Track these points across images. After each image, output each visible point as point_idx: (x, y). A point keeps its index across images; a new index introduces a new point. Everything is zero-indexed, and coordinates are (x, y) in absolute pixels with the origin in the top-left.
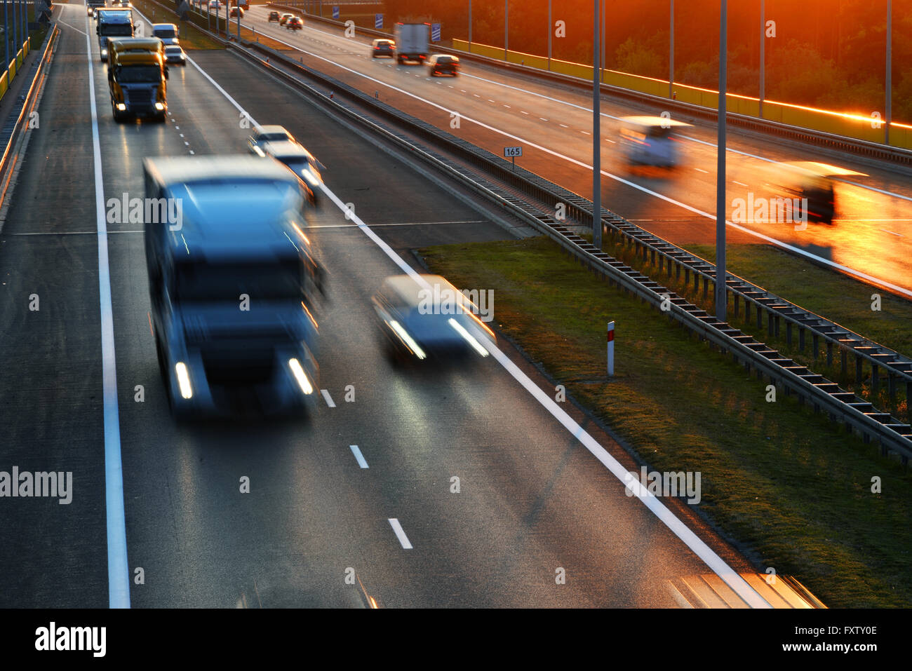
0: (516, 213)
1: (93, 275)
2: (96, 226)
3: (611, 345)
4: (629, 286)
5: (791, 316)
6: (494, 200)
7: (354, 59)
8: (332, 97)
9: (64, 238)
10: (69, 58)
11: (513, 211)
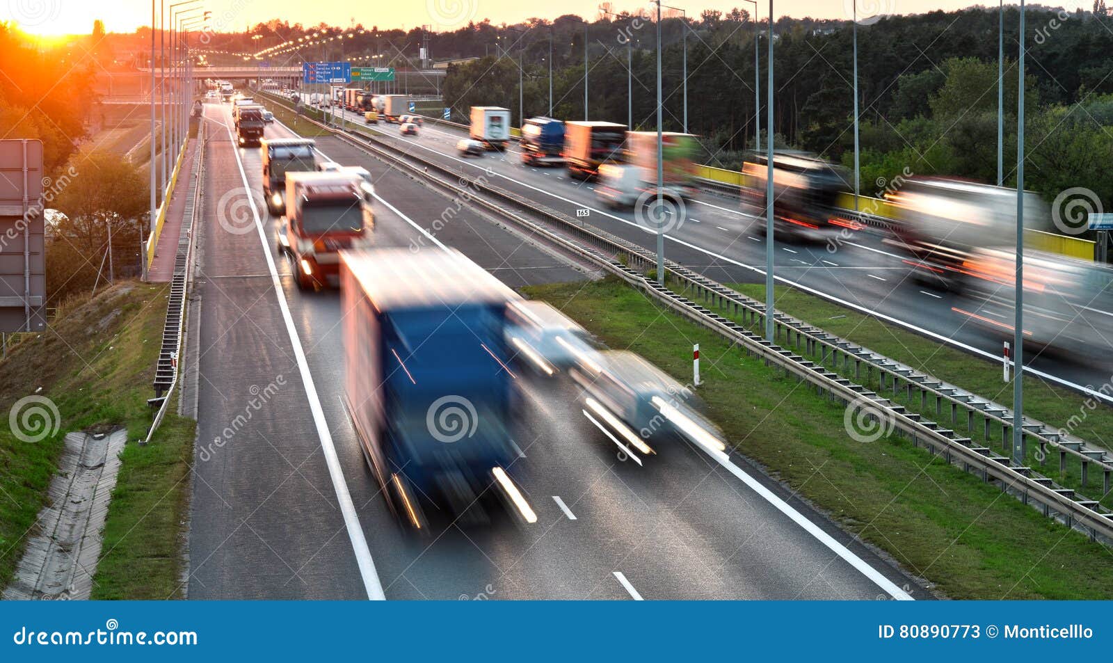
0: (594, 260)
1: (276, 308)
2: (268, 270)
3: (696, 362)
4: (681, 309)
5: (825, 340)
6: (574, 250)
7: (434, 142)
8: (426, 171)
9: (247, 279)
10: (219, 144)
11: (591, 259)
